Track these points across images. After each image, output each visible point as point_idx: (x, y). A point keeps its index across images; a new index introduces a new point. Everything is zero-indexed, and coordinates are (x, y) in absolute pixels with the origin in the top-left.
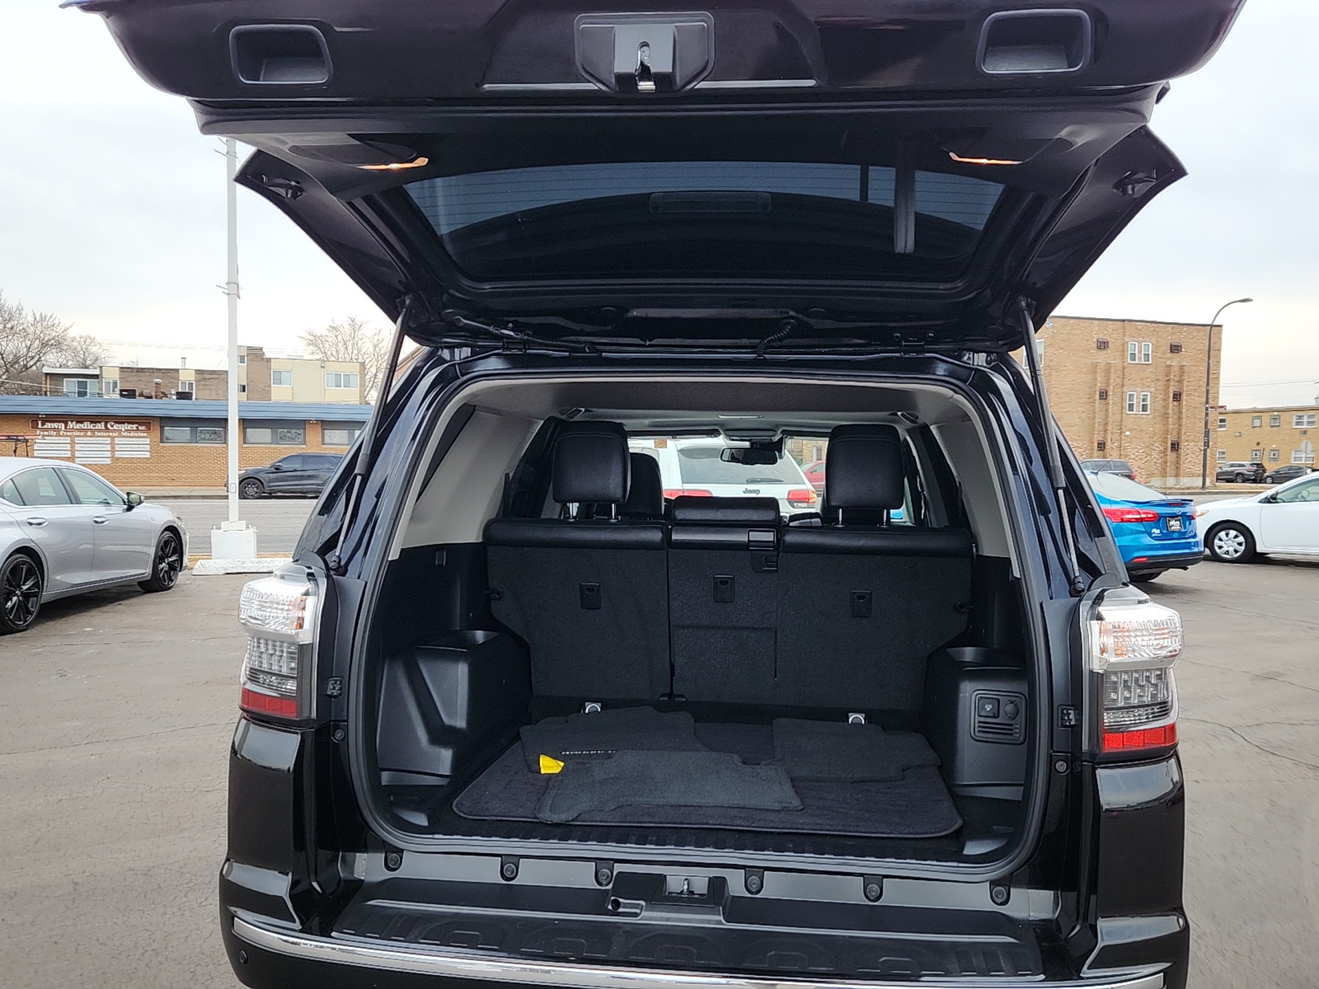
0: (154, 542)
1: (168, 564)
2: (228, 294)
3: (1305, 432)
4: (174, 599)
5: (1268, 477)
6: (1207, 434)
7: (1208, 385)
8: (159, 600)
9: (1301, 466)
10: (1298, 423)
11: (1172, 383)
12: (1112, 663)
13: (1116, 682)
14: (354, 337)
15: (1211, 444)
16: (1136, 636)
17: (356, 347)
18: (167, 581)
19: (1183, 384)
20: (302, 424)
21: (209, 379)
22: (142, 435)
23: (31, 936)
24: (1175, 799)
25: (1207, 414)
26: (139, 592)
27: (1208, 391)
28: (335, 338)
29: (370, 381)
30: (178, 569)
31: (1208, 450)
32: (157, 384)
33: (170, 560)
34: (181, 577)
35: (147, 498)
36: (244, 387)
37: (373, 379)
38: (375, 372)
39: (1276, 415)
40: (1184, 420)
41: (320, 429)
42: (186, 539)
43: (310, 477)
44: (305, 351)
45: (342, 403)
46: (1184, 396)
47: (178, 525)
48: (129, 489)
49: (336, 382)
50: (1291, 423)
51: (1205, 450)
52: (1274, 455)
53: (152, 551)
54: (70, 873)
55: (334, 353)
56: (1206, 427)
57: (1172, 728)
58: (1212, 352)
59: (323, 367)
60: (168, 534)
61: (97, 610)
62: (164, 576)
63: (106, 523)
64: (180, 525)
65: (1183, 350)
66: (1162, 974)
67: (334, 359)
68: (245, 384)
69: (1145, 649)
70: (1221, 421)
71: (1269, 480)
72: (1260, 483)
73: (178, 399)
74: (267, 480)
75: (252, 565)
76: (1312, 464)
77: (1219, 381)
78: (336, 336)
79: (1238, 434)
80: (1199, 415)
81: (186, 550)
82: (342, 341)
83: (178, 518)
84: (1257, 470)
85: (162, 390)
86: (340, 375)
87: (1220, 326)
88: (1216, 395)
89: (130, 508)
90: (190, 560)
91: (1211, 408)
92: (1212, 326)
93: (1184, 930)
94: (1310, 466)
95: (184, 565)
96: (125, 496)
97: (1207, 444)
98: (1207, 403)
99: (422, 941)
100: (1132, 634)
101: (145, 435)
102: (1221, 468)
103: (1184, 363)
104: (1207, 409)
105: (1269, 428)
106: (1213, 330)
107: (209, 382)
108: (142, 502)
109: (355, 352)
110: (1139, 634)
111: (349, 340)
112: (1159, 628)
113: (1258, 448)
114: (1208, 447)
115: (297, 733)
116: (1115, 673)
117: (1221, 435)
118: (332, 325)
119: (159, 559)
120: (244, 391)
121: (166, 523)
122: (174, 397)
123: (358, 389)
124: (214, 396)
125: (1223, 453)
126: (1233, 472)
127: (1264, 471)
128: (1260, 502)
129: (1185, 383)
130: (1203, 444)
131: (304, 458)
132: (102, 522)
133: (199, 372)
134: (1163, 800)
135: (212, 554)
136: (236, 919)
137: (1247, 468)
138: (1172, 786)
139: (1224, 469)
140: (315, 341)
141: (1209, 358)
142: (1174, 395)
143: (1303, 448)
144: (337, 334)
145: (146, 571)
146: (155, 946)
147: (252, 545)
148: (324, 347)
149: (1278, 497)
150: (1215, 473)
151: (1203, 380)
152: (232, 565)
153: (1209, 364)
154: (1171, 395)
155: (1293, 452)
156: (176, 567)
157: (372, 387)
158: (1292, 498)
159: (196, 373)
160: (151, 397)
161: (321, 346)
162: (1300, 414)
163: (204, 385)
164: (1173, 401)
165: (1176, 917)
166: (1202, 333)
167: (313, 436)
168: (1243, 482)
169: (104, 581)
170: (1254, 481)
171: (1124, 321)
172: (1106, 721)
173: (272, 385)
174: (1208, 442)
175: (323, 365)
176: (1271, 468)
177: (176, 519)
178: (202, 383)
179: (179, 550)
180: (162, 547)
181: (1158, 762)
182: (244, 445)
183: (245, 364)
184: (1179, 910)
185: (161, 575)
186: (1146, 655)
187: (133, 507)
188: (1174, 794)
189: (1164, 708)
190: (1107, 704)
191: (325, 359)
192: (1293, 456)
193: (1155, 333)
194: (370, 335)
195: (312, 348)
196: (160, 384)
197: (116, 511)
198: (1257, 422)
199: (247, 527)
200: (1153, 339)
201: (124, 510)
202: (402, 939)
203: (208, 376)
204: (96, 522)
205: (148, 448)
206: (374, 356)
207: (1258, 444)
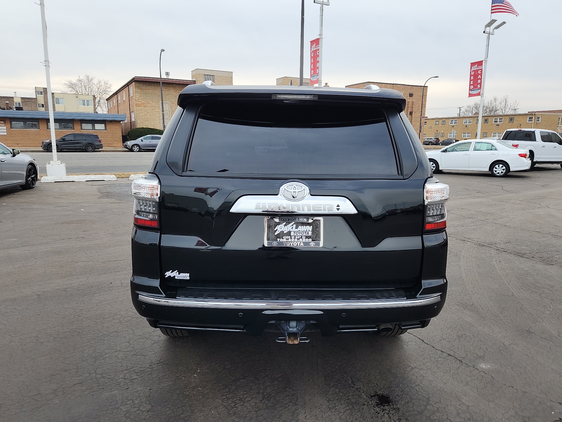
0: (25, 169)
1: (32, 178)
2: (45, 66)
3: (453, 126)
4: (37, 192)
5: (440, 143)
6: (421, 127)
7: (422, 109)
8: (31, 192)
9: (452, 139)
10: (451, 123)
11: (409, 108)
12: (429, 202)
13: (430, 208)
14: (89, 84)
15: (422, 131)
16: (435, 193)
17: (90, 89)
18: (32, 185)
19: (413, 109)
20: (72, 121)
21: (27, 101)
22: (2, 125)
23: (28, 313)
24: (445, 244)
25: (421, 120)
26: (20, 189)
27: (422, 111)
28: (81, 85)
29: (97, 103)
30: (36, 180)
31: (421, 133)
32: (7, 103)
33: (32, 176)
34: (37, 184)
35: (21, 151)
36: (43, 105)
37: (98, 102)
38: (99, 99)
39: (444, 120)
40: (413, 122)
41: (80, 123)
42: (38, 168)
43: (78, 143)
44: (68, 90)
45: (86, 112)
46: (413, 113)
47: (34, 162)
48: (13, 148)
49: (83, 103)
50: (449, 123)
51: (420, 133)
52: (442, 135)
53: (25, 173)
54: (35, 291)
55: (81, 91)
56: (420, 125)
57: (445, 222)
58: (424, 96)
59: (77, 97)
60: (30, 166)
61: (5, 197)
62: (30, 182)
63: (5, 162)
64: (35, 162)
65: (414, 96)
66: (440, 296)
67: (81, 94)
68: (44, 104)
69: (438, 197)
70: (426, 122)
71: (441, 144)
72: (438, 145)
73: (16, 110)
74: (59, 144)
75: (65, 178)
76: (455, 138)
77: (425, 107)
78: (81, 84)
79: (430, 127)
80: (418, 120)
81: (38, 173)
82: (84, 86)
83: (34, 160)
84: (437, 140)
85: (9, 106)
86: (85, 100)
87: (427, 87)
88: (424, 113)
89: (14, 155)
90: (40, 177)
91: (422, 117)
92: (424, 86)
93: (446, 283)
94: (455, 139)
95: (38, 178)
96: (12, 151)
97: (420, 131)
98: (421, 116)
99: (208, 298)
100: (434, 193)
101: (4, 125)
102: (424, 140)
103: (414, 101)
104: (421, 118)
105: (441, 125)
106: (424, 88)
107: (27, 103)
108: (20, 153)
109: (90, 91)
110: (435, 192)
111: (87, 86)
112: (442, 190)
113: (437, 132)
114: (421, 132)
115: (158, 232)
116: (430, 205)
117: (425, 127)
118: (79, 79)
119: (28, 176)
120: (43, 107)
121: (29, 161)
122: (15, 109)
123: (93, 106)
124: (30, 109)
125: (425, 134)
126: (428, 141)
127: (439, 141)
128: (441, 152)
129: (414, 108)
130: (419, 131)
131: (75, 135)
132: (4, 161)
133: (22, 98)
134: (440, 245)
135: (47, 174)
136: (139, 295)
137: (433, 140)
138: (443, 240)
139: (425, 140)
140: (72, 86)
141: (423, 99)
142: (410, 113)
143: (453, 132)
144: (81, 83)
145: (22, 181)
146: (78, 314)
147: (64, 171)
148: (76, 88)
149: (447, 150)
150: (423, 142)
151: (420, 107)
152: (57, 179)
153: (422, 101)
154: (409, 113)
155: (449, 134)
156: (35, 179)
157: (98, 106)
158: (452, 150)
159: (21, 99)
160: (5, 109)
161: (75, 88)
162: (452, 120)
163: (25, 104)
164: (410, 115)
165: (443, 279)
166: (420, 89)
167: (77, 127)
168: (432, 145)
169: (6, 185)
170: (435, 145)
171: (393, 84)
172: (427, 220)
173: (55, 104)
174: (421, 130)
175: (77, 96)
176: (441, 140)
177: (33, 160)
178: (24, 103)
179: (35, 173)
180: (29, 171)
181: (439, 233)
182: (48, 130)
183: (43, 95)
184: (444, 277)
185: (29, 183)
186: (437, 199)
187: (15, 155)
188: (444, 243)
189: (442, 216)
190: (427, 215)
191: (77, 94)
192: (449, 135)
193: (404, 89)
194: (96, 83)
195: (71, 89)
196: (8, 104)
197: (8, 157)
198: (437, 123)
199: (61, 163)
200: (403, 91)
201: (11, 156)
202: (202, 298)
203: (27, 100)
204: (1, 161)
205: (5, 131)
206: (98, 92)
207: (437, 131)
